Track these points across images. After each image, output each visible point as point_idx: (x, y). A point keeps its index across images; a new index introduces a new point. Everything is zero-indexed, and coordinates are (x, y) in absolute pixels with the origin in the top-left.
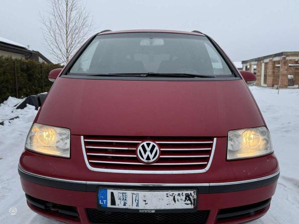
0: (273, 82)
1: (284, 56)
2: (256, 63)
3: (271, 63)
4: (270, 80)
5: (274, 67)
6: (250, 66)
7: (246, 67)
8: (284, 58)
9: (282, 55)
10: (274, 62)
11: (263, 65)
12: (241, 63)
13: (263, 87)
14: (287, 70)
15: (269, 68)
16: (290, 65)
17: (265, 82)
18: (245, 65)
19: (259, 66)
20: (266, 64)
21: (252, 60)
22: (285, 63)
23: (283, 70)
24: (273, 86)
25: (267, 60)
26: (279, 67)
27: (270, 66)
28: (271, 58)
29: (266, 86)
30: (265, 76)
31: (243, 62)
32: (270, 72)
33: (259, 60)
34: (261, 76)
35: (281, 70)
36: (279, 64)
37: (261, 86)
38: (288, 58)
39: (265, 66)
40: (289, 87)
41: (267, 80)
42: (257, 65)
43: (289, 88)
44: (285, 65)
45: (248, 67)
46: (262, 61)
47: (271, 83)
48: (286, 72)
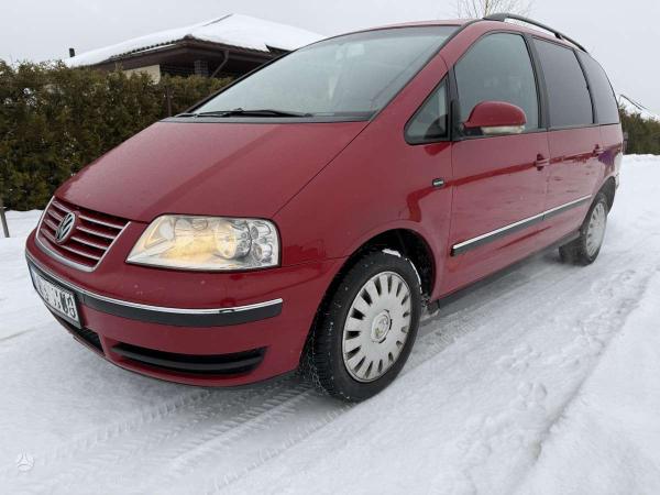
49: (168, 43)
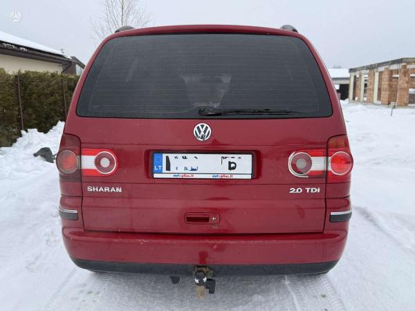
0: (389, 98)
1: (404, 64)
2: (368, 71)
3: (386, 73)
4: (385, 95)
5: (391, 79)
6: (360, 76)
7: (355, 77)
8: (405, 67)
9: (402, 62)
10: (391, 72)
11: (377, 75)
12: (348, 71)
13: (376, 104)
14: (407, 82)
15: (385, 80)
16: (411, 75)
17: (379, 98)
18: (353, 74)
19: (372, 76)
20: (381, 73)
21: (363, 68)
22: (406, 73)
23: (402, 83)
24: (389, 104)
25: (382, 69)
26: (397, 78)
27: (386, 77)
28: (387, 67)
29: (380, 103)
30: (379, 89)
31: (351, 70)
32: (385, 84)
33: (371, 68)
34: (373, 90)
35: (400, 82)
36: (398, 73)
37: (373, 103)
38: (409, 67)
39: (379, 76)
40: (409, 105)
41: (382, 96)
42: (369, 74)
43: (410, 107)
44: (405, 76)
45: (358, 76)
46: (375, 70)
47: (387, 100)
48: (406, 85)
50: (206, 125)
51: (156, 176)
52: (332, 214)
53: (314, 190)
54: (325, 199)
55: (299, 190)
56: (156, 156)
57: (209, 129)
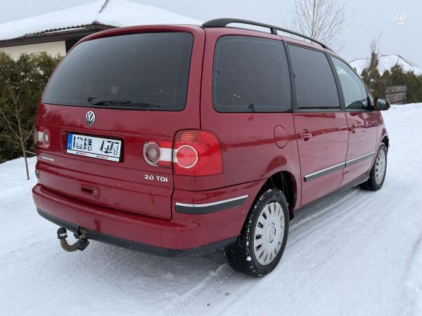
49: (78, 27)
50: (92, 112)
51: (68, 151)
52: (177, 204)
53: (163, 179)
54: (174, 189)
55: (151, 178)
56: (69, 135)
57: (94, 116)
